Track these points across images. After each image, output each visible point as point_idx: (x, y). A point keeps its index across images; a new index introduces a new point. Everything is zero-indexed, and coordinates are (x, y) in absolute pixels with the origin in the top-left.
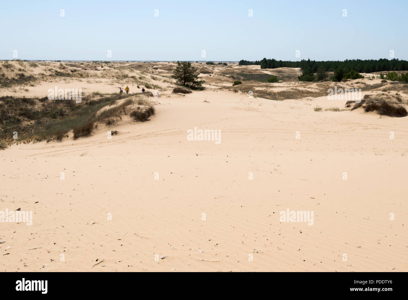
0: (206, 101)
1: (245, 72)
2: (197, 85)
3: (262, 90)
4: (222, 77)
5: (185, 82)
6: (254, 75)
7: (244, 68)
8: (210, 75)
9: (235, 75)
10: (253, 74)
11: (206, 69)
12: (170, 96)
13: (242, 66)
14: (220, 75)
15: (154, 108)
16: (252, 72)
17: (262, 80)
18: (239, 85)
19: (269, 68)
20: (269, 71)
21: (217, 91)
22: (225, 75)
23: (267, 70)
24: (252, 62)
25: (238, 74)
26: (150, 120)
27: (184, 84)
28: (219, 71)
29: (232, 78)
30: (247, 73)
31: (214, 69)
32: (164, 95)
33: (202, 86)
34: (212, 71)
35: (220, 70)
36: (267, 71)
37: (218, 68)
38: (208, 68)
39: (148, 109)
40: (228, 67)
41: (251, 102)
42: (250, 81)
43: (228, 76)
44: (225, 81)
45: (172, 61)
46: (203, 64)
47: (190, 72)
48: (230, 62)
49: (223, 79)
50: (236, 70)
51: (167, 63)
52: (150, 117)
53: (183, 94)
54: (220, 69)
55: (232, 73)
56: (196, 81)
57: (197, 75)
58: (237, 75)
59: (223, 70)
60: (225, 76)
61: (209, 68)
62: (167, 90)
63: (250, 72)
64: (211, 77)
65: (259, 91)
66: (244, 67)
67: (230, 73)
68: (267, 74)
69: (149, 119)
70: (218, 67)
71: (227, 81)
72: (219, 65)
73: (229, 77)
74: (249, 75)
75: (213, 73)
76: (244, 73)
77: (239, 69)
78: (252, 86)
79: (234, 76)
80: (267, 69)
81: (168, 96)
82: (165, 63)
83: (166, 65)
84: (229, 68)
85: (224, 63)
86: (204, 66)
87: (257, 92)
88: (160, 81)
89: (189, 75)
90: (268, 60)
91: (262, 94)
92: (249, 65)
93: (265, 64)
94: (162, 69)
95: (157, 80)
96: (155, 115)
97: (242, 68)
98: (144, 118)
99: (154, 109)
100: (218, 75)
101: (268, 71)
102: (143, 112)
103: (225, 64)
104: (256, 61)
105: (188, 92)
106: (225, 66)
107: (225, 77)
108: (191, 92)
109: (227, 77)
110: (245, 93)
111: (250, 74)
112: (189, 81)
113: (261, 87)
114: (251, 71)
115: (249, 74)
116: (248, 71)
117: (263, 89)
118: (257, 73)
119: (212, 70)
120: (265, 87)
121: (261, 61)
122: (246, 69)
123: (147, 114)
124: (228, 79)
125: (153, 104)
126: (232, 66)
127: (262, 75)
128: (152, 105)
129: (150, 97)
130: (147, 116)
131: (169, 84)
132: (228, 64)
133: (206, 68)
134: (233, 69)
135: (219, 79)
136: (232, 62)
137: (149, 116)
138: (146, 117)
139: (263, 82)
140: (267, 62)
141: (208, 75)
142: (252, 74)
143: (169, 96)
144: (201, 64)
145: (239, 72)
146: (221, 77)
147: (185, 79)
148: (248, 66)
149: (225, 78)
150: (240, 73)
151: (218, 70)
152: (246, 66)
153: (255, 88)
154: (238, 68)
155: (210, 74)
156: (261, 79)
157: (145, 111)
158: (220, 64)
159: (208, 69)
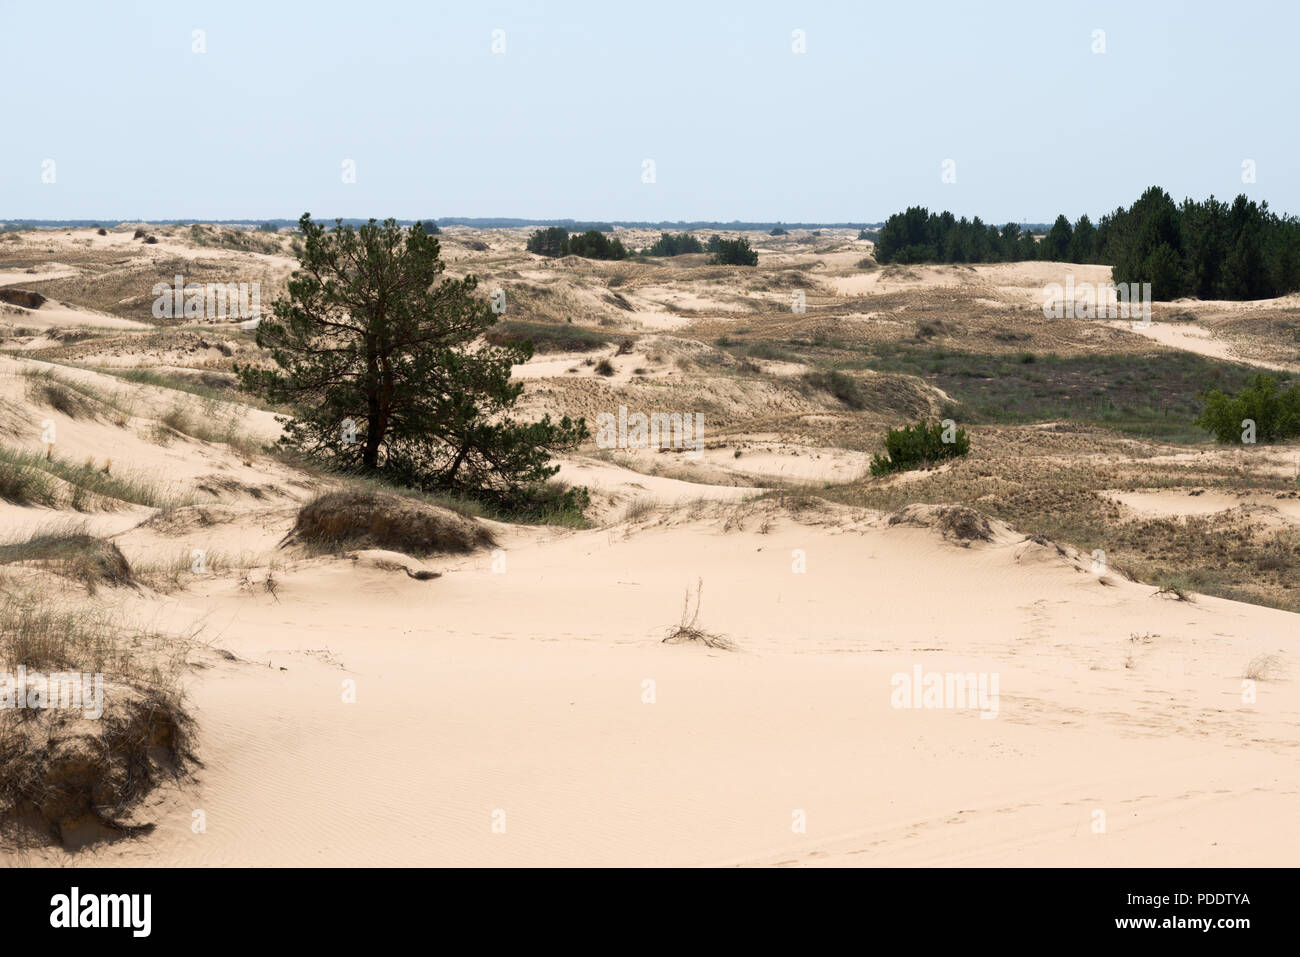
0: (694, 636)
1: (952, 330)
2: (503, 469)
3: (1196, 524)
4: (727, 381)
5: (373, 436)
6: (1052, 362)
7: (940, 295)
8: (606, 369)
9: (857, 366)
10: (1040, 352)
11: (540, 305)
12: (279, 577)
13: (913, 268)
14: (702, 362)
15: (187, 706)
16: (1028, 337)
17: (1146, 419)
18: (944, 468)
19: (1206, 294)
20: (1208, 325)
21: (765, 530)
22: (756, 362)
23: (1188, 318)
24: (1011, 229)
25: (884, 354)
26: (148, 829)
27: (370, 454)
28: (676, 322)
29: (831, 399)
30: (976, 348)
31: (626, 306)
32: (218, 567)
33: (555, 479)
34: (605, 322)
35: (691, 313)
36: (1184, 328)
37: (662, 293)
38: (562, 286)
39: (121, 713)
40: (776, 284)
41: (1146, 640)
42: (1027, 429)
43: (791, 370)
44: (761, 428)
45: (181, 224)
46: (497, 249)
47: (427, 335)
48: (778, 230)
49: (735, 407)
50: (856, 316)
51: (125, 240)
52: (150, 799)
53: (417, 565)
54: (689, 300)
55: (820, 342)
56: (493, 421)
57: (508, 364)
58: (873, 366)
59: (726, 314)
60: (756, 370)
61: (580, 293)
62: (232, 519)
63: (1010, 338)
64: (616, 382)
65: (1166, 527)
66: (935, 278)
67: (798, 345)
68: (1189, 359)
69: (140, 816)
70: (661, 279)
71: (788, 426)
72: (670, 266)
73: (808, 386)
74: (997, 363)
75: (626, 346)
76: (949, 342)
77: (884, 303)
78: (1077, 474)
79: (845, 372)
80: (1188, 304)
81: (258, 576)
82: (101, 243)
83: (118, 258)
84: (776, 296)
85: (716, 244)
86: (515, 274)
87: (1146, 534)
88: (121, 424)
89: (422, 365)
90: (1190, 207)
91: (1199, 565)
92: (977, 259)
93: (1164, 247)
94: (88, 306)
95: (91, 413)
96: (200, 774)
97: (920, 296)
98: (90, 808)
99: (185, 718)
100: (682, 364)
101: (1193, 329)
102: (82, 748)
103: (734, 254)
104: (1062, 221)
105: (457, 544)
106: (737, 271)
107: (760, 385)
108: (485, 539)
109: (782, 383)
110: (1062, 552)
111: (1006, 358)
112: (419, 427)
113: (1179, 483)
114: (1014, 328)
115: (999, 350)
116: (988, 320)
117: (1209, 506)
118: (1079, 349)
119: (611, 310)
120: (1217, 484)
121: (1120, 221)
122: (961, 300)
123: (119, 771)
124: (792, 405)
125: (162, 660)
126: (808, 276)
127: (1132, 362)
128: (155, 671)
129: (104, 590)
130: (117, 789)
131: (219, 451)
132: (765, 257)
133: (546, 292)
134: (821, 303)
135: (704, 406)
136: (793, 234)
137: (140, 783)
138: (112, 801)
139: (1163, 432)
140: (1185, 232)
141: (574, 359)
142: (1029, 360)
143: (270, 585)
144: (480, 247)
145: (890, 337)
146: (722, 387)
147: (373, 402)
148: (983, 271)
149: (761, 394)
150: (903, 339)
151: (672, 309)
152: (963, 269)
153: (1115, 496)
154: (879, 292)
155: (597, 355)
156: (1126, 410)
157: (96, 731)
158: (675, 246)
159: (565, 304)
